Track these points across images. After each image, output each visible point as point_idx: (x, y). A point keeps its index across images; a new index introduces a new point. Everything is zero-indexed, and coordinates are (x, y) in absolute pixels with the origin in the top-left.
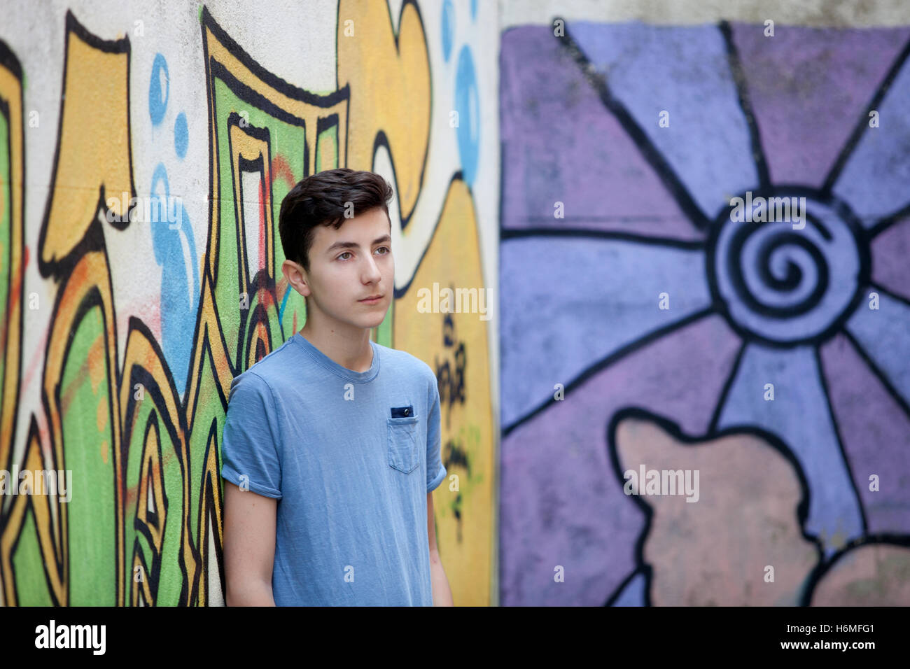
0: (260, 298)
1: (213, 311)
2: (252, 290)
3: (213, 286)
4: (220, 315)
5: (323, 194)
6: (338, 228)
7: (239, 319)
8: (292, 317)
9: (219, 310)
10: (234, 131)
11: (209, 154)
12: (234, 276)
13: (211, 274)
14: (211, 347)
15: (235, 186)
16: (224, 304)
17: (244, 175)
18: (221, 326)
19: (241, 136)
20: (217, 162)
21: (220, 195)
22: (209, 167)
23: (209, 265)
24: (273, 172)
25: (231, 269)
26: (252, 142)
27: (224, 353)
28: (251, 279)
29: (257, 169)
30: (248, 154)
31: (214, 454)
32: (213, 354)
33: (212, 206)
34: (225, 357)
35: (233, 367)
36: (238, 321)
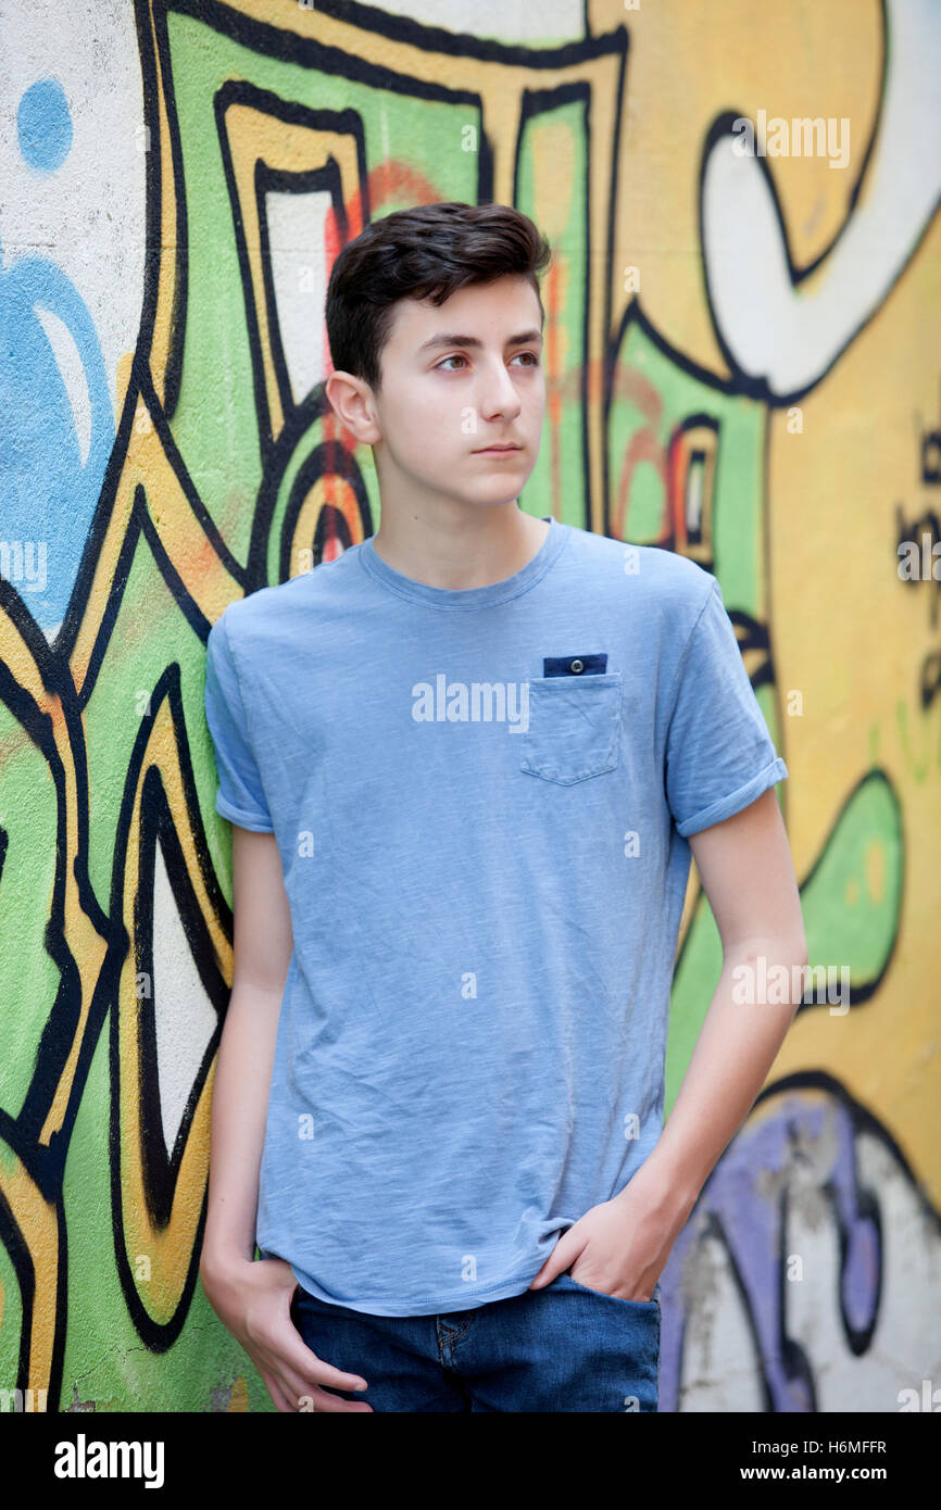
0: (329, 431)
1: (166, 462)
2: (301, 417)
3: (163, 419)
5: (417, 240)
6: (440, 305)
7: (259, 472)
9: (187, 460)
10: (237, 115)
11: (147, 161)
12: (236, 393)
13: (157, 392)
14: (158, 531)
15: (242, 222)
16: (206, 446)
17: (273, 199)
18: (195, 490)
19: (262, 126)
20: (176, 177)
21: (187, 239)
22: (148, 187)
23: (149, 375)
24: (373, 193)
25: (226, 379)
26: (301, 135)
27: (205, 539)
28: (299, 395)
29: (319, 188)
30: (287, 160)
31: (172, 732)
32: (164, 543)
33: (159, 262)
34: (210, 548)
35: (237, 565)
36: (255, 476)
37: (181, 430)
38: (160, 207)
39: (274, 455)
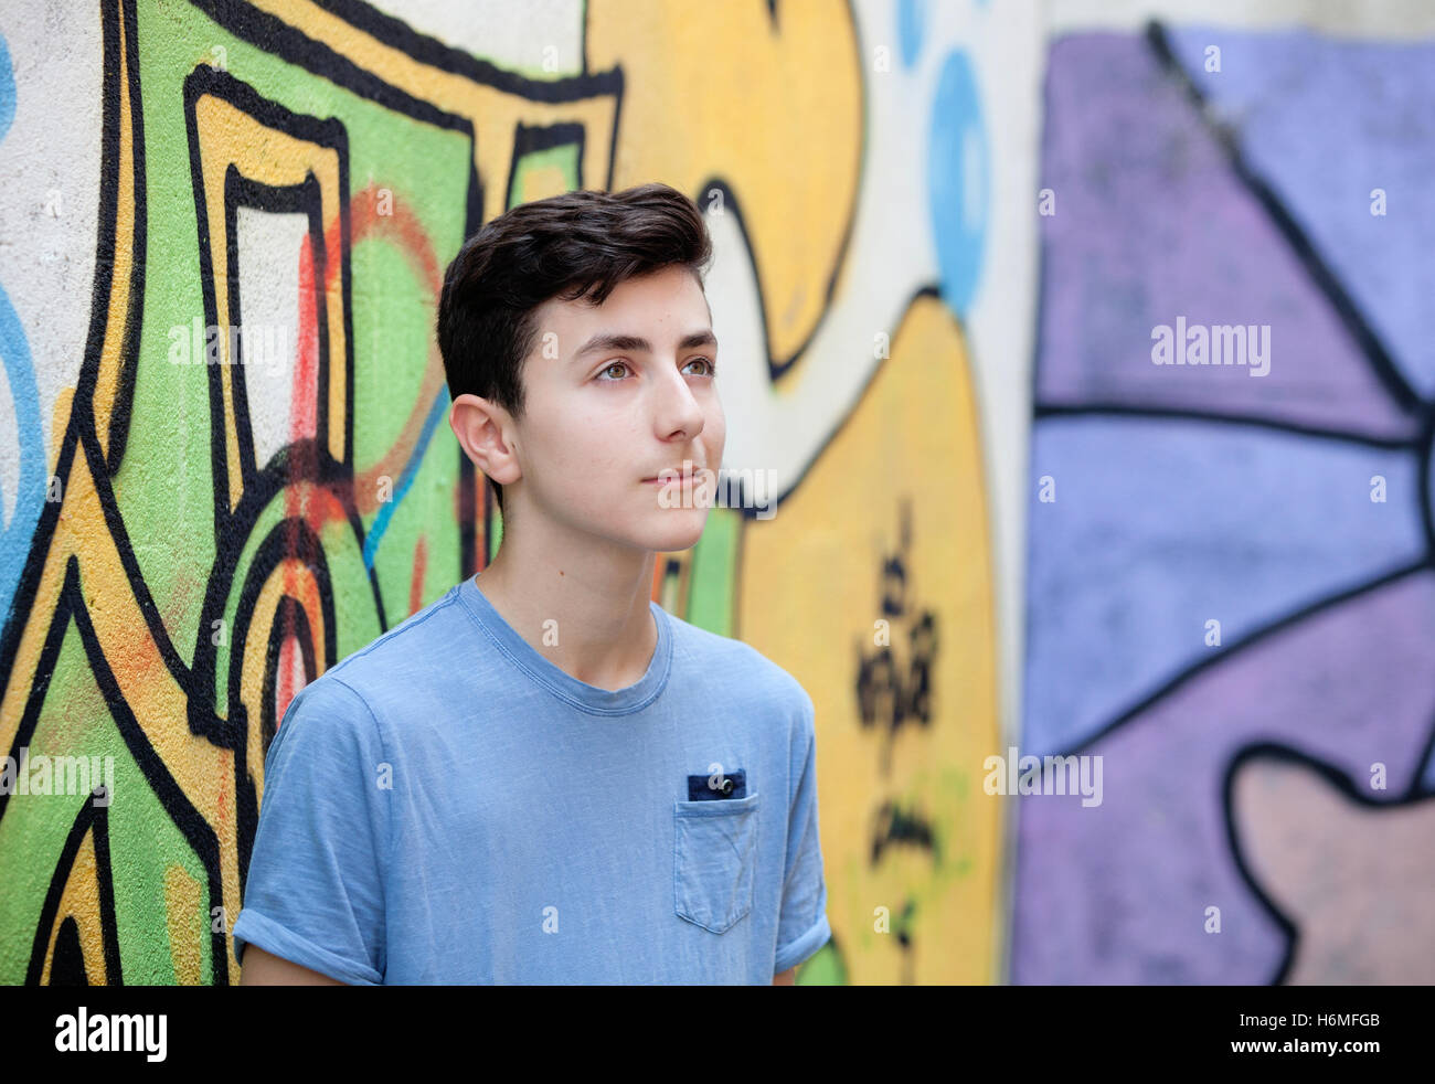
0: (293, 505)
1: (105, 529)
2: (262, 486)
3: (105, 471)
4: (133, 541)
6: (600, 303)
7: (212, 551)
8: (412, 550)
9: (131, 529)
10: (208, 106)
11: (104, 150)
12: (191, 450)
13: (99, 440)
14: (92, 617)
15: (208, 238)
16: (153, 513)
17: (244, 213)
18: (137, 567)
19: (238, 125)
20: (136, 173)
21: (145, 252)
22: (103, 182)
23: (91, 418)
24: (355, 223)
25: (182, 431)
26: (280, 141)
27: (146, 630)
28: (262, 459)
29: (296, 208)
30: (262, 170)
31: (94, 875)
32: (98, 633)
33: (110, 277)
34: (151, 641)
35: (182, 664)
36: (208, 556)
37: (126, 490)
38: (116, 209)
39: (231, 529)
